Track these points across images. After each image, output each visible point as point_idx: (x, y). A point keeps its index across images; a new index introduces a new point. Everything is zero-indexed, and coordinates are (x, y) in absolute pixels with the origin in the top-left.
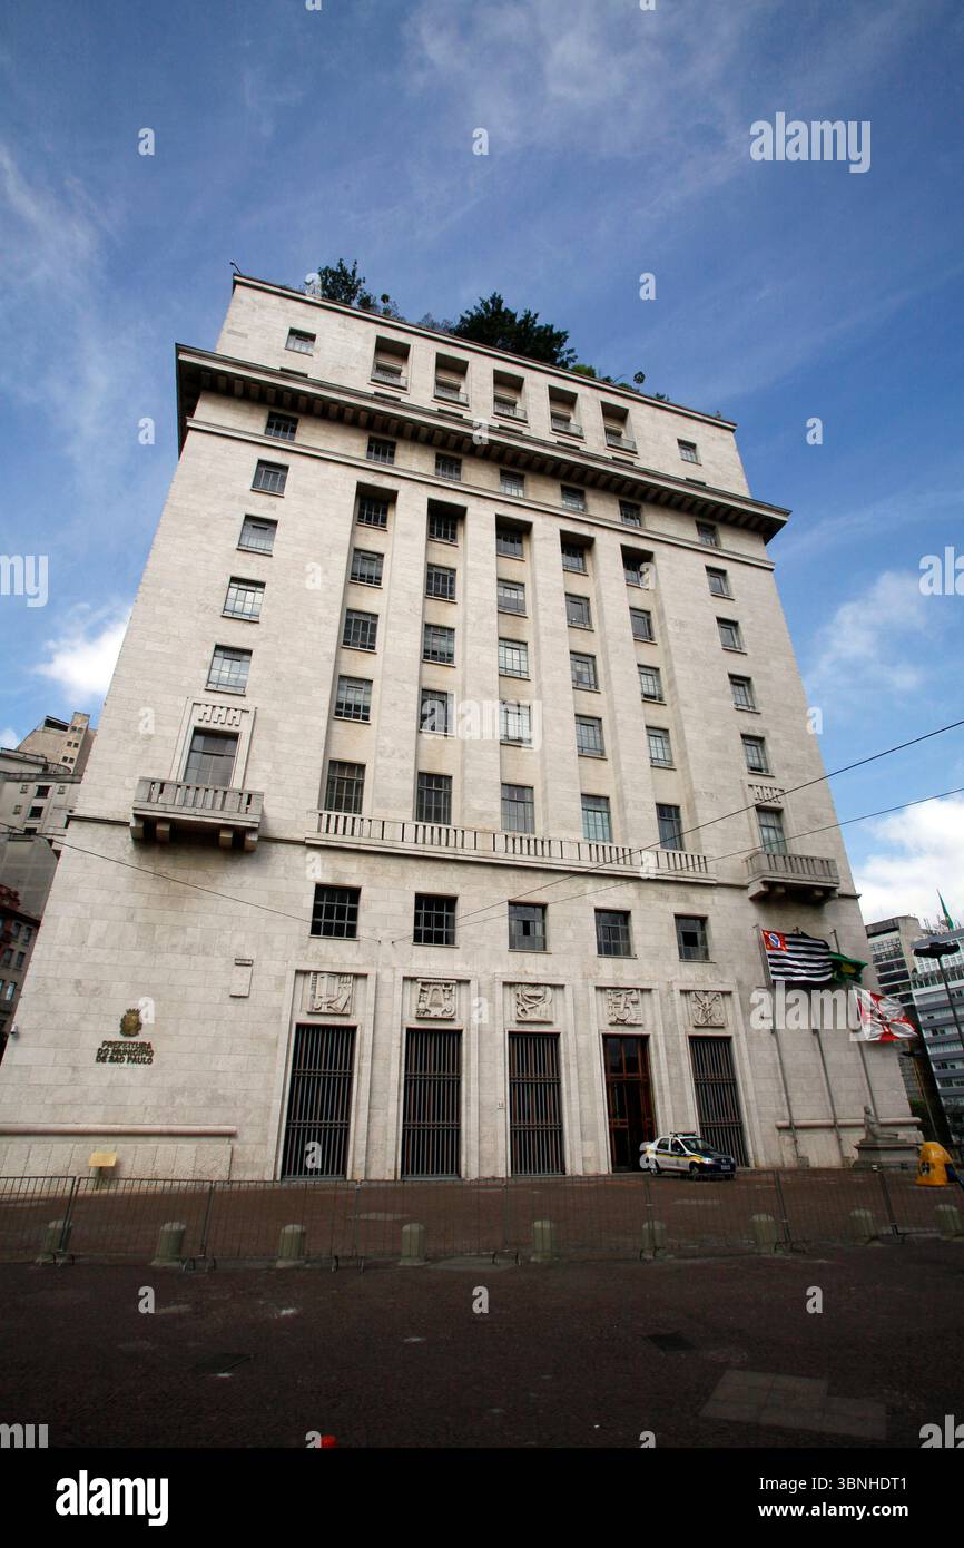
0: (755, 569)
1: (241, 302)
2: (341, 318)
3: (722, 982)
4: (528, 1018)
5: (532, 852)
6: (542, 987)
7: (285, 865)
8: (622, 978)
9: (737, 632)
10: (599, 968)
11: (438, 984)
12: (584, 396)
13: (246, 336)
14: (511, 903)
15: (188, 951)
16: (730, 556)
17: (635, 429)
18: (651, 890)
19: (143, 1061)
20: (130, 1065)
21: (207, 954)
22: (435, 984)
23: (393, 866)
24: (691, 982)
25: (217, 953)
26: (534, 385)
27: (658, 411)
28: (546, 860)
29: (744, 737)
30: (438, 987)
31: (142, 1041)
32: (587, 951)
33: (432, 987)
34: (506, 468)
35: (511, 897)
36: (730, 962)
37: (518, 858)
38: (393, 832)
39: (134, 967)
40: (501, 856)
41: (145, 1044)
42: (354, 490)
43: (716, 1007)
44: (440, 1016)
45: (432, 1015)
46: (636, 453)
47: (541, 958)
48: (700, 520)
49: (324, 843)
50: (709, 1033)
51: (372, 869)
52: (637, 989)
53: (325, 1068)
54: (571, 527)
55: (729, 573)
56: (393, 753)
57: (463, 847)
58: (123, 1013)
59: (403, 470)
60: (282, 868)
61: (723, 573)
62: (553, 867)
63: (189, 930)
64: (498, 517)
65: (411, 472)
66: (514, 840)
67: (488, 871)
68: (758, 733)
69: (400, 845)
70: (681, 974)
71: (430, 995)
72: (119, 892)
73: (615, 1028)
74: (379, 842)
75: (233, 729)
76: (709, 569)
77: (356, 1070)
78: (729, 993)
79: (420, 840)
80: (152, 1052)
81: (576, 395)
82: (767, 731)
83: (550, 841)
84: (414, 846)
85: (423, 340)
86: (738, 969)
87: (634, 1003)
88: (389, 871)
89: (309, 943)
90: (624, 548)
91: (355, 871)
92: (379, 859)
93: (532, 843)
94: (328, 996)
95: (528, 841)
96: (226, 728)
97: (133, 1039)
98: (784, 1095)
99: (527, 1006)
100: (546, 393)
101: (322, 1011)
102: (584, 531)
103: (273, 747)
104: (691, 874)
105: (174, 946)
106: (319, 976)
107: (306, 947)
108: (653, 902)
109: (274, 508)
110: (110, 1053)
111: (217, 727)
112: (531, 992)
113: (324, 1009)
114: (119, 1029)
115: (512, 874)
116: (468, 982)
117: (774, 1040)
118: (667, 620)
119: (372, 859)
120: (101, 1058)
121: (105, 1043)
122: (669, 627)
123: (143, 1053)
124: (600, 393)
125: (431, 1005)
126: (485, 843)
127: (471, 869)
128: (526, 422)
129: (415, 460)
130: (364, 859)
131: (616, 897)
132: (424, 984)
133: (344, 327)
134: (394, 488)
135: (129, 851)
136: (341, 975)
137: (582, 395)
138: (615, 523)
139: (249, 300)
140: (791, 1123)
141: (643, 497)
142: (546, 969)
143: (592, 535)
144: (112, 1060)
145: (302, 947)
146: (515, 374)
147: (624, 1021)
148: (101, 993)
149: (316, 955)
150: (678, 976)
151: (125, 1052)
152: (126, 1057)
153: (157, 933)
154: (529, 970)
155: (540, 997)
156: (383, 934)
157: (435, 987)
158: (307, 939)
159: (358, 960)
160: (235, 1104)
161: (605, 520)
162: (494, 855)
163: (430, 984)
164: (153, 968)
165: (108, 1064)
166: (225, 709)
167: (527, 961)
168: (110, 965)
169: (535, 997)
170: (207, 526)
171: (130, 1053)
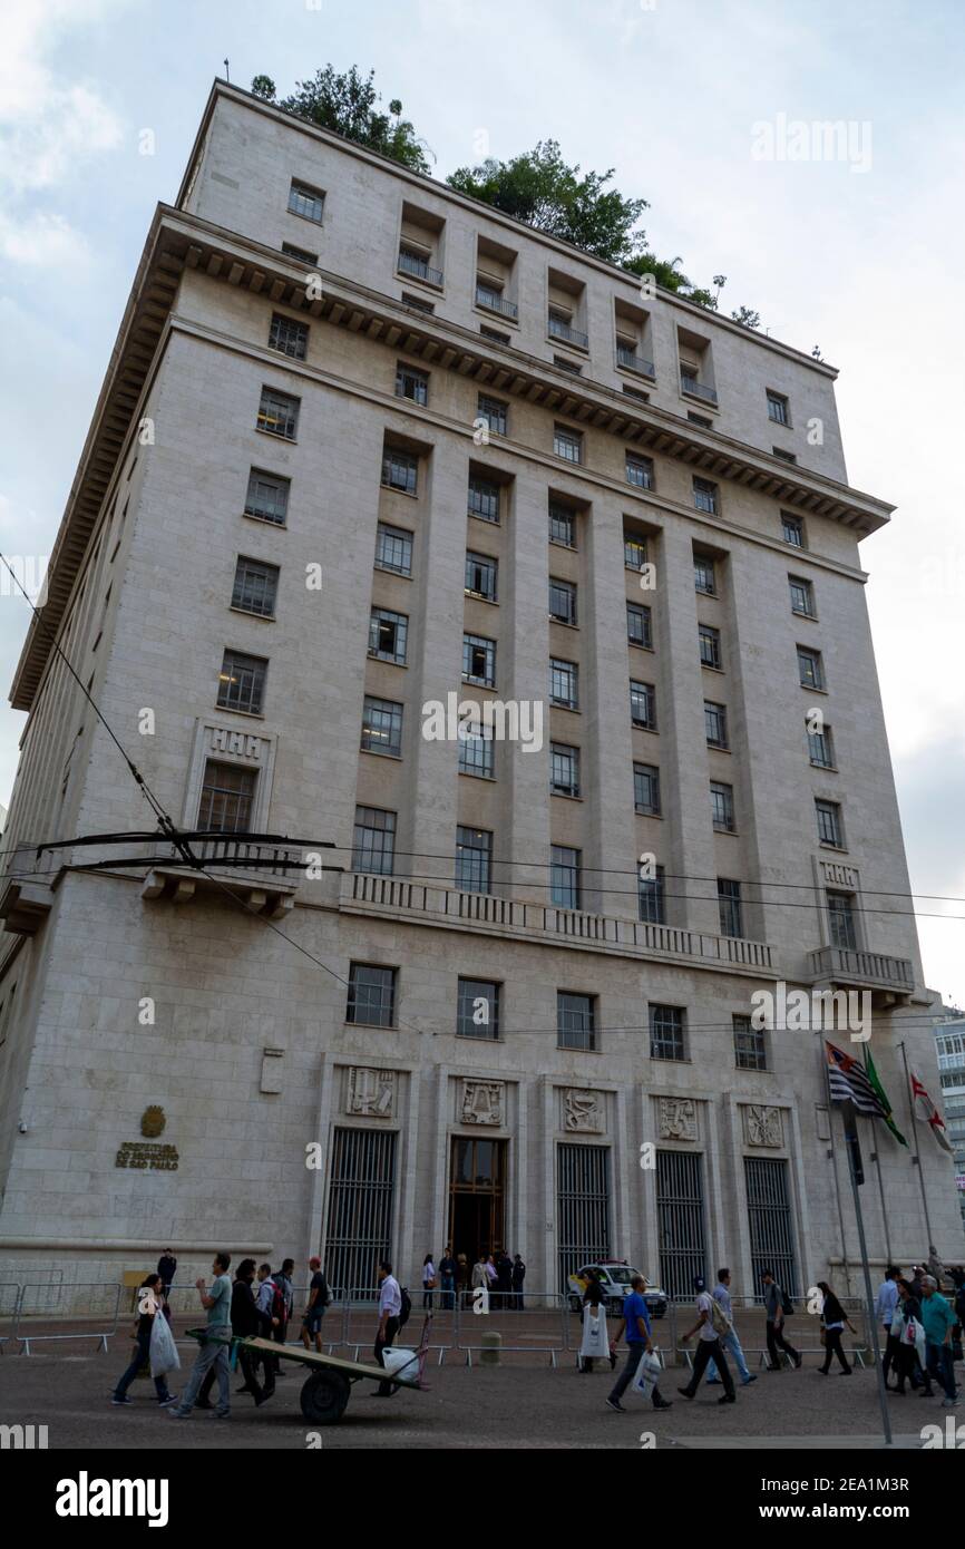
0: (845, 581)
1: (227, 127)
2: (355, 165)
3: (779, 1096)
4: (579, 1128)
5: (585, 933)
6: (594, 1093)
7: (316, 936)
8: (675, 1086)
9: (817, 663)
10: (652, 1073)
11: (486, 1085)
12: (659, 317)
13: (235, 185)
14: (561, 992)
15: (211, 1037)
16: (817, 561)
17: (717, 372)
18: (709, 985)
19: (167, 1167)
20: (154, 1171)
21: (234, 1042)
22: (481, 1084)
23: (435, 943)
24: (747, 1094)
25: (244, 1041)
26: (597, 294)
27: (745, 343)
28: (600, 943)
29: (818, 801)
30: (485, 1088)
31: (166, 1143)
32: (638, 1052)
33: (478, 1088)
34: (561, 420)
35: (562, 986)
36: (789, 1073)
37: (570, 938)
38: (436, 902)
39: (153, 1056)
40: (552, 935)
41: (169, 1146)
42: (381, 440)
43: (774, 1126)
44: (487, 1122)
45: (478, 1121)
46: (716, 407)
47: (593, 1058)
48: (787, 508)
49: (360, 912)
50: (764, 1153)
51: (411, 946)
52: (691, 1100)
53: (364, 1179)
54: (636, 512)
55: (815, 585)
56: (434, 802)
57: (511, 923)
58: (143, 1111)
59: (440, 416)
60: (313, 941)
61: (807, 583)
62: (608, 951)
63: (213, 1012)
64: (551, 490)
65: (448, 419)
66: (566, 917)
67: (536, 952)
68: (834, 798)
69: (443, 917)
70: (737, 1084)
71: (476, 1098)
72: (130, 964)
73: (666, 1142)
74: (420, 913)
75: (252, 763)
76: (792, 577)
77: (398, 1182)
78: (788, 1109)
79: (465, 913)
80: (177, 1156)
81: (648, 314)
82: (844, 795)
83: (604, 921)
84: (458, 920)
85: (461, 212)
86: (797, 1081)
87: (689, 1115)
88: (430, 948)
89: (344, 1032)
90: (695, 542)
91: (393, 947)
92: (418, 933)
93: (585, 921)
94: (369, 1095)
95: (581, 919)
96: (243, 761)
97: (156, 1141)
98: (839, 1229)
99: (577, 1114)
100: (611, 308)
101: (363, 1112)
102: (650, 517)
103: (298, 788)
104: (754, 968)
105: (196, 1031)
106: (359, 1071)
107: (342, 1037)
108: (710, 998)
109: (286, 460)
110: (130, 1157)
111: (233, 759)
112: (580, 1098)
113: (365, 1111)
114: (139, 1131)
115: (562, 956)
116: (516, 1084)
117: (832, 1164)
118: (741, 645)
119: (411, 933)
120: (121, 1162)
121: (125, 1145)
122: (743, 655)
123: (167, 1158)
124: (677, 312)
125: (476, 1109)
126: (535, 918)
127: (518, 949)
128: (587, 352)
129: (453, 401)
130: (403, 931)
131: (672, 989)
132: (469, 1084)
133: (362, 183)
134: (429, 441)
135: (138, 914)
136: (381, 1070)
137: (655, 315)
138: (689, 509)
139: (237, 125)
140: (844, 1260)
141: (723, 472)
142: (596, 1072)
143: (660, 523)
144: (133, 1165)
145: (336, 1037)
146: (575, 276)
147: (677, 1135)
148: (116, 1085)
149: (353, 1046)
150: (734, 1087)
151: (148, 1156)
152: (149, 1162)
153: (176, 1015)
154: (578, 1071)
155: (591, 1104)
156: (424, 1024)
157: (482, 1088)
158: (341, 1027)
159: (398, 1054)
160: (269, 1218)
161: (677, 504)
162: (544, 934)
163: (476, 1084)
164: (174, 1057)
165: (128, 1170)
166: (242, 737)
167: (576, 1059)
168: (125, 1052)
169: (586, 1103)
170: (205, 479)
171: (154, 1157)
